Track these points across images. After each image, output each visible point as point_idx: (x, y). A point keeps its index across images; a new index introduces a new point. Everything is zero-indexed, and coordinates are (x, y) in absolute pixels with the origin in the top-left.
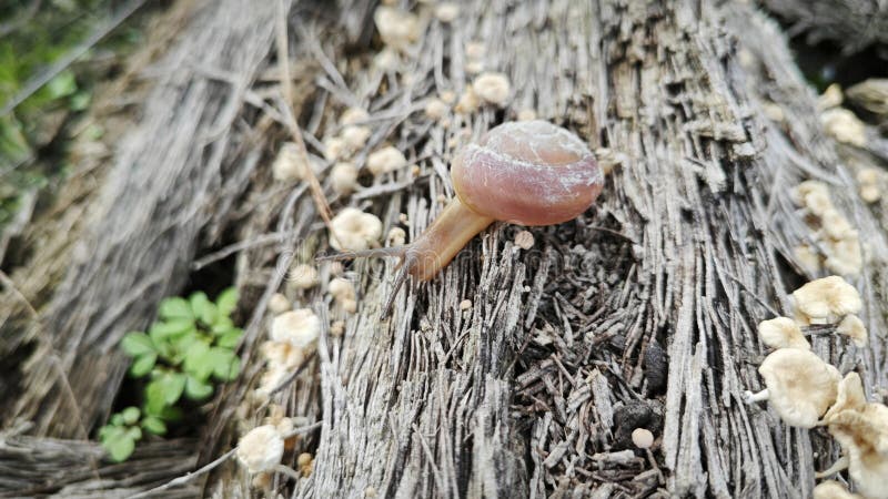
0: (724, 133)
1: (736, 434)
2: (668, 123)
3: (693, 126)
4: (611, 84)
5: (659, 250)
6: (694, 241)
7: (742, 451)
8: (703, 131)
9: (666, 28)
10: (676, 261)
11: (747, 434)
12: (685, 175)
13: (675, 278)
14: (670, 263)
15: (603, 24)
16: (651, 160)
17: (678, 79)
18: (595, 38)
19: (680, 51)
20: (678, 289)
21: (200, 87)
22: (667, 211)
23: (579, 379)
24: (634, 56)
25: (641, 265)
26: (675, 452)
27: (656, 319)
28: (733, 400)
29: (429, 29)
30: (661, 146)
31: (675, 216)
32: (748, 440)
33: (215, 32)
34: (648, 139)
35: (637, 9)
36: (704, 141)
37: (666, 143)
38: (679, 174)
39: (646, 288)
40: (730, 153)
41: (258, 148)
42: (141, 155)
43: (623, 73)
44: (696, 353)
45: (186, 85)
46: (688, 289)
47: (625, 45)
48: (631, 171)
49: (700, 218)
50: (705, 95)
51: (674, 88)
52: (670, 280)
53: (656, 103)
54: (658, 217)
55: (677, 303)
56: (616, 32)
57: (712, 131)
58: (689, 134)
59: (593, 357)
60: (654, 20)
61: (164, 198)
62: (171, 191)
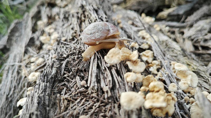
45: (8, 69)
61: (8, 94)
62: (9, 92)
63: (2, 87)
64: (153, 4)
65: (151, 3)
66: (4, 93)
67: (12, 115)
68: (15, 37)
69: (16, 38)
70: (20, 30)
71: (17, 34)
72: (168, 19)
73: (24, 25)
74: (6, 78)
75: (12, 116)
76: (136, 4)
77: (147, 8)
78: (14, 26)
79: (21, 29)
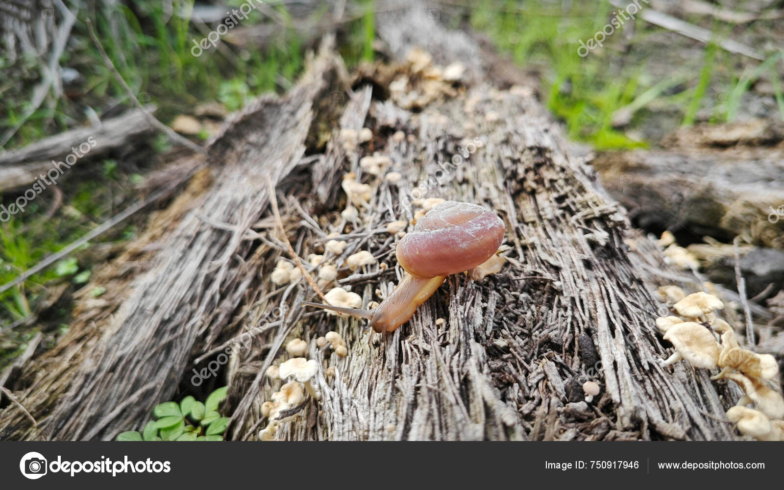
0: (600, 211)
1: (658, 387)
2: (561, 219)
3: (579, 216)
4: (517, 207)
5: (573, 284)
6: (596, 278)
7: (666, 396)
8: (586, 216)
9: (548, 170)
10: (587, 290)
11: (667, 385)
12: (580, 242)
13: (588, 301)
14: (583, 292)
15: (505, 171)
16: (554, 239)
17: (562, 193)
18: (500, 181)
19: (560, 178)
20: (592, 306)
21: (206, 235)
22: (573, 262)
23: (533, 365)
24: (530, 186)
25: (563, 294)
26: (618, 391)
27: (581, 325)
28: (651, 365)
29: (378, 193)
30: (559, 233)
31: (579, 265)
32: (669, 388)
33: (220, 199)
34: (549, 229)
35: (527, 160)
36: (588, 222)
37: (562, 231)
38: (575, 243)
39: (569, 308)
40: (608, 223)
41: (251, 274)
42: (151, 286)
43: (524, 199)
44: (616, 336)
45: (194, 234)
46: (599, 303)
47: (522, 181)
48: (542, 246)
49: (597, 265)
50: (583, 196)
51: (560, 199)
52: (585, 302)
53: (550, 210)
54: (567, 267)
55: (593, 315)
56: (514, 174)
57: (593, 213)
58: (577, 221)
59: (540, 353)
60: (538, 166)
61: (167, 317)
62: (173, 312)
63: (153, 289)
64: (676, 209)
65: (671, 204)
66: (156, 308)
67: (156, 394)
68: (243, 143)
69: (246, 148)
70: (268, 130)
71: (253, 137)
72: (715, 273)
73: (285, 116)
74: (177, 263)
75: (153, 398)
76: (625, 189)
77: (655, 212)
78: (257, 110)
79: (273, 126)
